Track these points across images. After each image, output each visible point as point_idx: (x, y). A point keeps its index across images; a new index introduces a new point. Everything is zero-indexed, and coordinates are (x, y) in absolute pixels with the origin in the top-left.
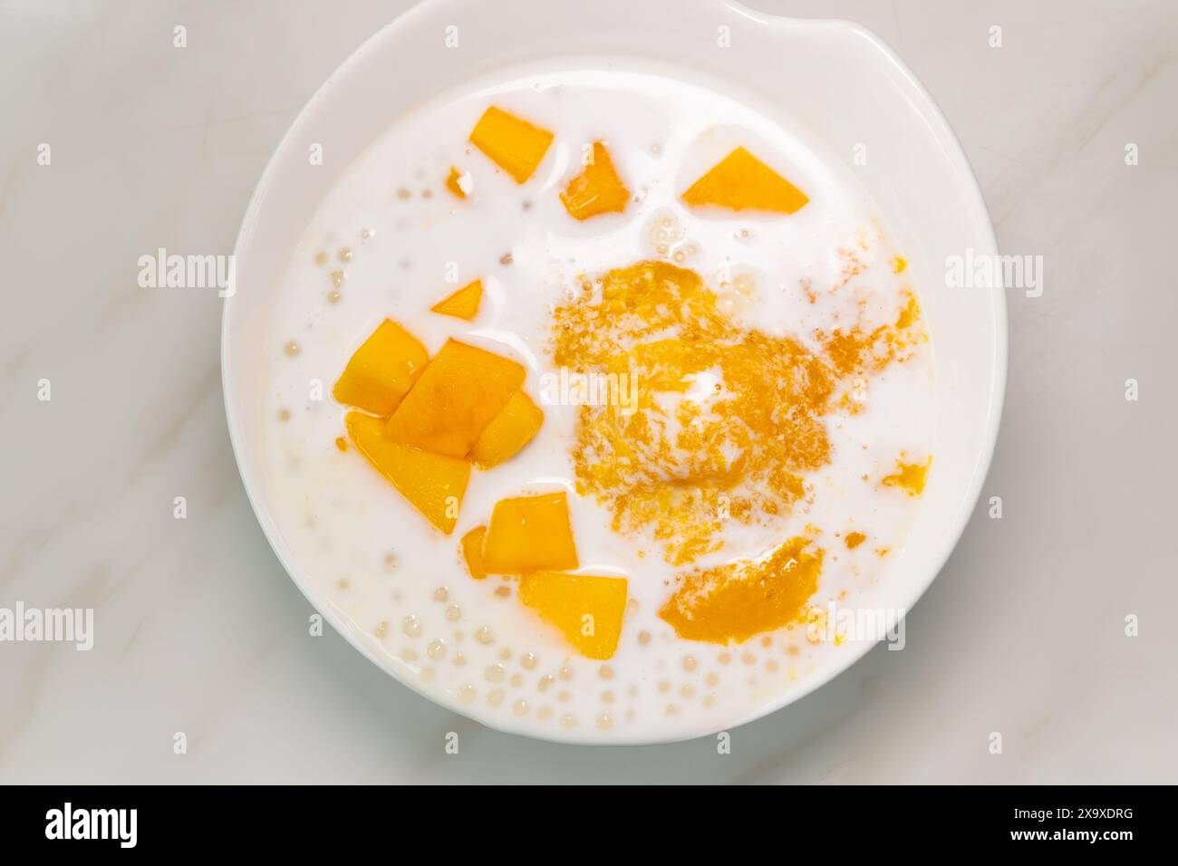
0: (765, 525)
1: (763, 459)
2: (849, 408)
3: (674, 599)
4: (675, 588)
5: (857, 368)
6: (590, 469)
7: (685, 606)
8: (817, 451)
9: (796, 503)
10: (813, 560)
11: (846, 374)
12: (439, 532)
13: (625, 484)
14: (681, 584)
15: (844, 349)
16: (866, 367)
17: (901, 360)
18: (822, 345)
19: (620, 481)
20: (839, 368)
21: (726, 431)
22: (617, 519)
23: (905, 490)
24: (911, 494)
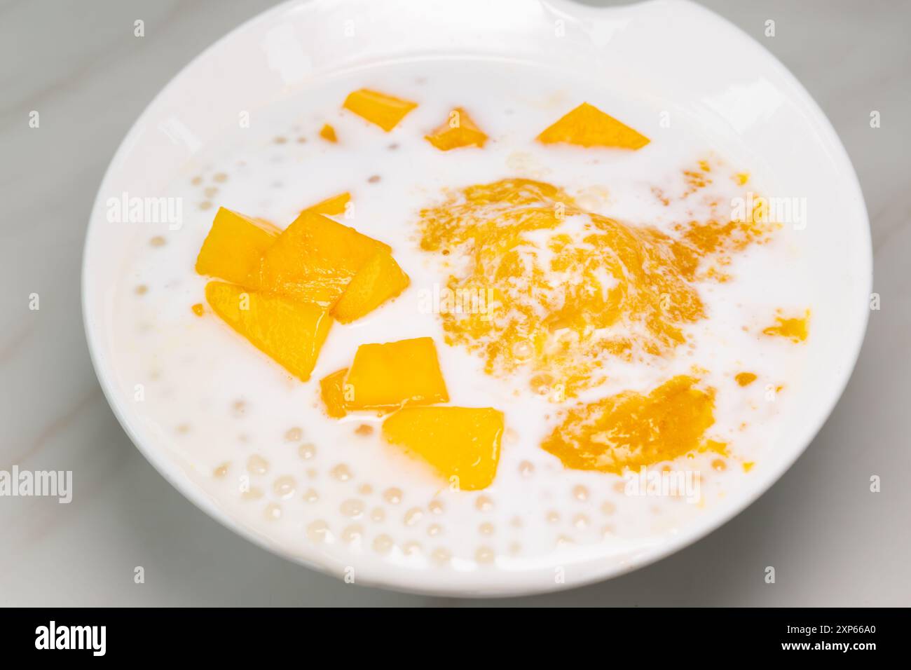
0: (648, 364)
1: (639, 301)
2: (716, 278)
3: (557, 431)
4: (559, 421)
5: (718, 248)
6: (458, 324)
7: (570, 436)
8: (691, 307)
9: (677, 348)
10: (706, 397)
11: (709, 253)
12: (296, 381)
13: (498, 329)
14: (564, 417)
15: (703, 235)
16: (727, 248)
17: (759, 243)
18: (681, 234)
19: (492, 328)
20: (701, 249)
21: (599, 258)
22: (489, 364)
23: (789, 338)
24: (796, 341)
